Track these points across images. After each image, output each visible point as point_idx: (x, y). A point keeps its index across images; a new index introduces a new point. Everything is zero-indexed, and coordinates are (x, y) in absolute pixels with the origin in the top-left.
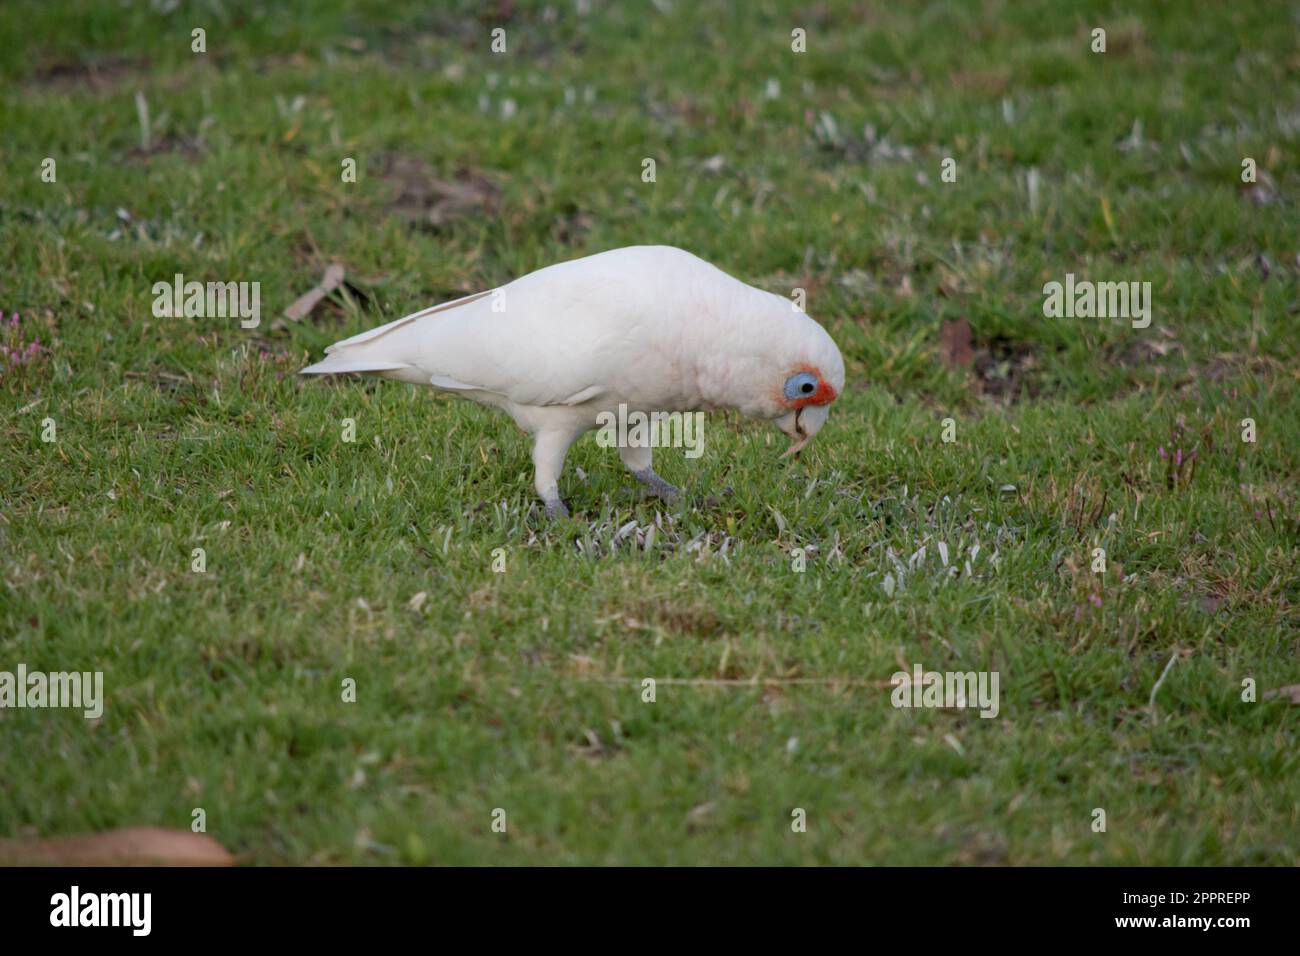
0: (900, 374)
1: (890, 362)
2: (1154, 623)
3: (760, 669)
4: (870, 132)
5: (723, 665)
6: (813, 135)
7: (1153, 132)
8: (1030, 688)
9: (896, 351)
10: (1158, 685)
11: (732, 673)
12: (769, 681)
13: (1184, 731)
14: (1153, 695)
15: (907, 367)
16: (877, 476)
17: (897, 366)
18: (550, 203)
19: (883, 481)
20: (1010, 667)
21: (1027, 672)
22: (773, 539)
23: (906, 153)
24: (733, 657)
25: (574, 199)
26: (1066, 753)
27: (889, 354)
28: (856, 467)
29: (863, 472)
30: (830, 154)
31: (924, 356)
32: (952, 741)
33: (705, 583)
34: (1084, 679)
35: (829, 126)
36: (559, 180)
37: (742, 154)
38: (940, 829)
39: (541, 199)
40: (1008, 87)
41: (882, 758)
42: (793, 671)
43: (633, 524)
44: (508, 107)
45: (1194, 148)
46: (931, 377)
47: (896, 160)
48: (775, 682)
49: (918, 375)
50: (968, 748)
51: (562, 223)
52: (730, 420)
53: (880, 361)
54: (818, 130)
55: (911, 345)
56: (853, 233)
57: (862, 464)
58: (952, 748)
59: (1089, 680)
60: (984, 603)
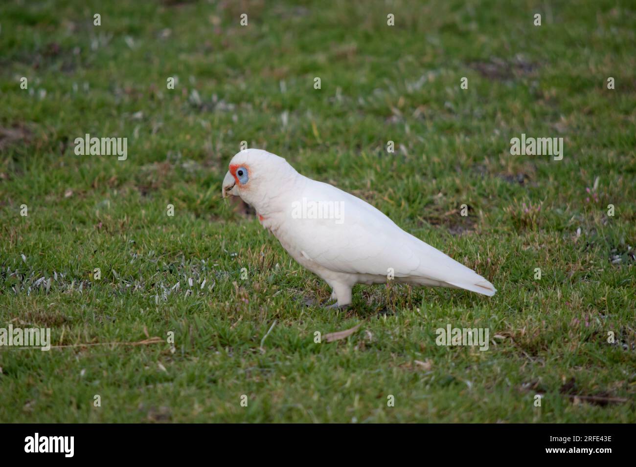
0: (203, 207)
1: (199, 201)
2: (278, 310)
3: (79, 339)
4: (215, 98)
5: (61, 340)
6: (188, 99)
7: (346, 91)
8: (207, 342)
9: (202, 196)
10: (265, 336)
11: (66, 342)
12: (82, 345)
13: (273, 357)
14: (263, 341)
15: (207, 203)
16: (171, 252)
17: (203, 203)
18: (55, 137)
19: (174, 254)
20: (199, 332)
21: (207, 334)
22: (110, 282)
23: (231, 107)
24: (66, 336)
25: (66, 134)
26: (216, 370)
27: (198, 197)
28: (162, 248)
29: (166, 250)
30: (197, 108)
31: (214, 198)
32: (162, 367)
33: (65, 303)
34: (235, 337)
35: (195, 96)
36: (60, 126)
37: (152, 111)
38: (141, 405)
39: (51, 135)
40: (286, 76)
41: (127, 377)
42: (94, 339)
43: (43, 278)
44: (43, 94)
45: (365, 99)
46: (218, 208)
47: (226, 111)
48: (85, 345)
49: (211, 207)
50: (169, 369)
51: (61, 145)
52: (109, 230)
53: (194, 201)
54: (191, 98)
55: (209, 193)
56: (193, 144)
57: (165, 247)
58: (161, 370)
59: (237, 338)
60: (199, 306)
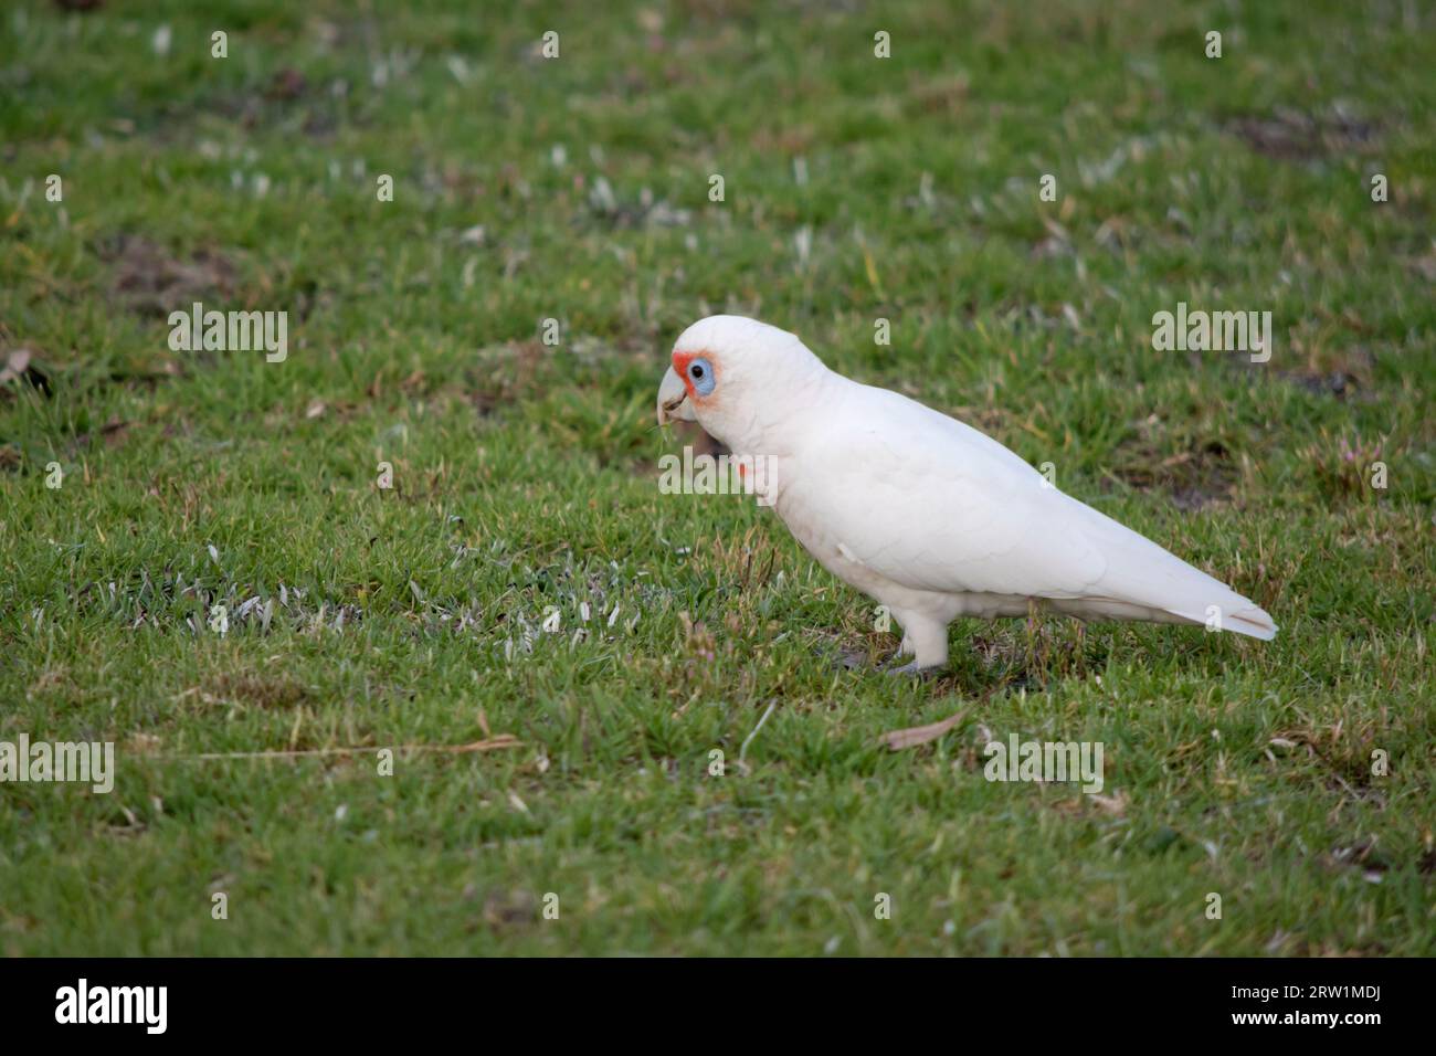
0: (617, 441)
1: (607, 429)
2: (781, 677)
3: (333, 737)
4: (646, 196)
5: (294, 739)
6: (587, 200)
7: (943, 182)
8: (620, 748)
9: (613, 417)
10: (751, 736)
11: (304, 743)
12: (339, 751)
13: (769, 782)
14: (745, 745)
15: (625, 434)
16: (544, 543)
17: (615, 432)
18: (288, 281)
19: (550, 548)
20: (601, 725)
21: (619, 730)
22: (406, 609)
23: (683, 216)
24: (305, 730)
25: (313, 275)
26: (639, 810)
27: (606, 419)
28: (524, 535)
29: (531, 540)
30: (605, 219)
31: (641, 421)
32: (518, 803)
33: (304, 655)
34: (682, 736)
35: (603, 191)
36: (298, 257)
37: (506, 223)
38: (469, 887)
39: (279, 277)
40: (806, 149)
41: (438, 823)
42: (367, 738)
43: (256, 599)
44: (262, 184)
45: (987, 202)
46: (650, 444)
47: (672, 225)
48: (347, 752)
49: (635, 443)
50: (533, 807)
51: (301, 300)
52: (403, 492)
53: (596, 428)
54: (593, 195)
55: (629, 411)
56: (595, 300)
57: (529, 532)
58: (517, 810)
59: (687, 738)
60: (602, 664)
